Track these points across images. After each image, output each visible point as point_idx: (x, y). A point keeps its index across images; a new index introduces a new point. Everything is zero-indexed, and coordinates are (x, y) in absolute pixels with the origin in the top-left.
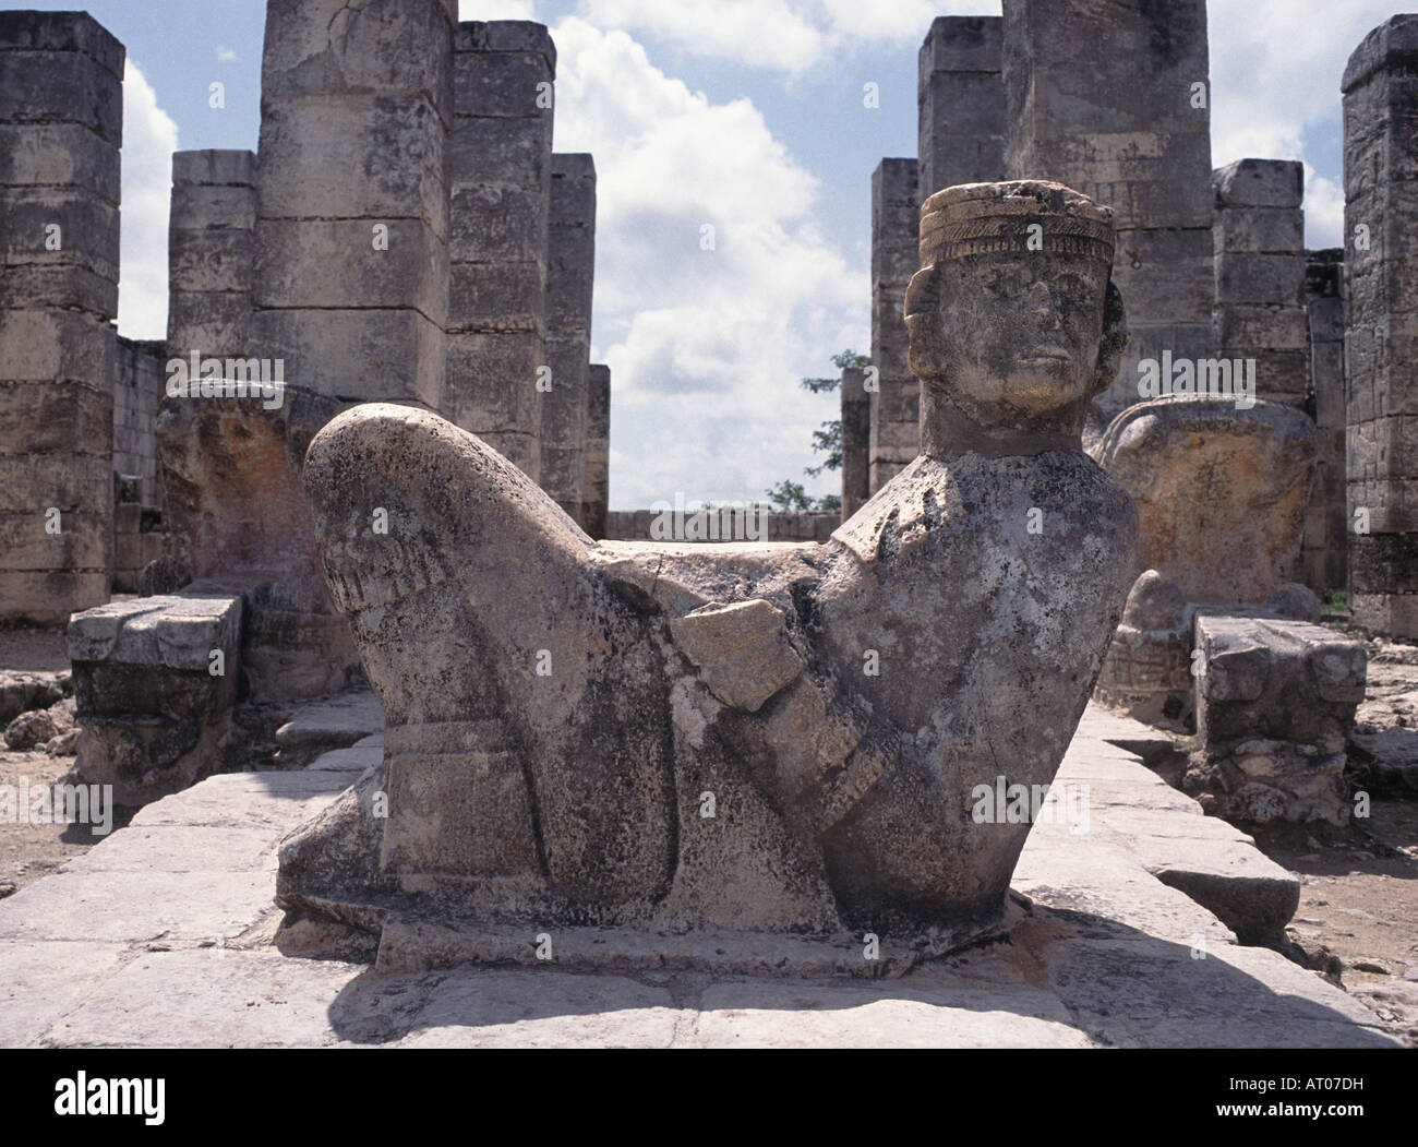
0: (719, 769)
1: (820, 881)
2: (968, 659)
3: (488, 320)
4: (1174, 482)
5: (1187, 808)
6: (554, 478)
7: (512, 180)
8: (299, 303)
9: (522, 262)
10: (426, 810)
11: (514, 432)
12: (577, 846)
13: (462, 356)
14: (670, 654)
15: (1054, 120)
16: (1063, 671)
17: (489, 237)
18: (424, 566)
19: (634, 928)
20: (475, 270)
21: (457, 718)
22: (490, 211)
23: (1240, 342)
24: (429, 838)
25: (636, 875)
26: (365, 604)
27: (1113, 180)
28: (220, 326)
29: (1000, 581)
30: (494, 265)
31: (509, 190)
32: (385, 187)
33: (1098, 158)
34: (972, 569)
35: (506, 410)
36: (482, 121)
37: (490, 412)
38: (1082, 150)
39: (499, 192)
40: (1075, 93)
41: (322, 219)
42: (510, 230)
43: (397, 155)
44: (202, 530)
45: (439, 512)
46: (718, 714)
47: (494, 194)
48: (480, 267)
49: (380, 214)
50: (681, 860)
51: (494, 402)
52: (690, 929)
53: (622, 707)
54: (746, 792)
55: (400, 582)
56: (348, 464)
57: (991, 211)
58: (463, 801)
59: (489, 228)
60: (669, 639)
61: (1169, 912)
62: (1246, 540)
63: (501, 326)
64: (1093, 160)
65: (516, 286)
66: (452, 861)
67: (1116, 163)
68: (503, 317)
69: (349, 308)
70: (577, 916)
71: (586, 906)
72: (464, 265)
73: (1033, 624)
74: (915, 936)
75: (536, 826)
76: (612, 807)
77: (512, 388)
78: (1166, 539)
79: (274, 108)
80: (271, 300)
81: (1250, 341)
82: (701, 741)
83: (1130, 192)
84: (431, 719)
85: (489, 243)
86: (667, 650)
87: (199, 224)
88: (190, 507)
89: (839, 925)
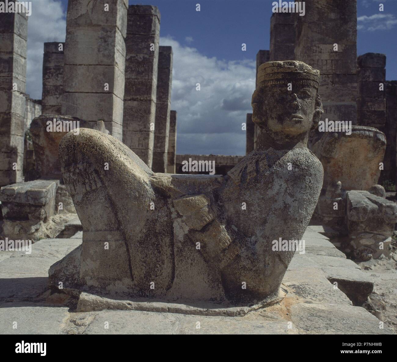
0: (188, 248)
1: (219, 285)
2: (268, 215)
3: (138, 97)
4: (342, 153)
5: (342, 257)
6: (159, 145)
7: (146, 54)
8: (77, 91)
9: (148, 79)
10: (95, 259)
11: (145, 131)
12: (143, 272)
13: (130, 108)
14: (173, 211)
15: (309, 40)
16: (298, 219)
17: (139, 71)
18: (95, 181)
19: (160, 298)
20: (134, 81)
21: (105, 230)
22: (139, 63)
23: (366, 108)
24: (96, 268)
25: (161, 282)
26: (76, 193)
27: (327, 59)
28: (58, 96)
29: (279, 190)
30: (140, 80)
31: (145, 57)
32: (104, 56)
33: (322, 52)
34: (270, 186)
35: (143, 124)
36: (137, 36)
37: (138, 125)
38: (318, 49)
39: (142, 57)
40: (316, 32)
41: (85, 65)
42: (145, 69)
43: (108, 46)
44: (45, 161)
45: (100, 164)
46: (188, 231)
47: (140, 58)
48: (136, 80)
49: (103, 64)
50: (175, 277)
51: (140, 122)
52: (178, 299)
53: (158, 228)
54: (197, 256)
55: (87, 186)
56: (71, 148)
57: (279, 71)
58: (106, 257)
59: (139, 68)
60: (173, 207)
61: (332, 294)
62: (364, 171)
63: (142, 99)
64: (321, 52)
65: (147, 86)
66: (103, 275)
67: (328, 54)
68: (143, 96)
69: (92, 93)
70: (142, 294)
71: (145, 291)
72: (131, 80)
73: (289, 204)
74: (249, 303)
75: (130, 265)
76: (154, 259)
77: (145, 118)
78: (339, 170)
79: (70, 30)
80: (68, 89)
81: (369, 108)
82: (183, 239)
83: (332, 62)
84: (97, 231)
85: (139, 73)
86: (172, 210)
87: (52, 65)
88: (41, 153)
89: (225, 298)
